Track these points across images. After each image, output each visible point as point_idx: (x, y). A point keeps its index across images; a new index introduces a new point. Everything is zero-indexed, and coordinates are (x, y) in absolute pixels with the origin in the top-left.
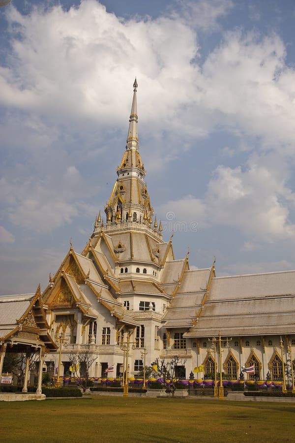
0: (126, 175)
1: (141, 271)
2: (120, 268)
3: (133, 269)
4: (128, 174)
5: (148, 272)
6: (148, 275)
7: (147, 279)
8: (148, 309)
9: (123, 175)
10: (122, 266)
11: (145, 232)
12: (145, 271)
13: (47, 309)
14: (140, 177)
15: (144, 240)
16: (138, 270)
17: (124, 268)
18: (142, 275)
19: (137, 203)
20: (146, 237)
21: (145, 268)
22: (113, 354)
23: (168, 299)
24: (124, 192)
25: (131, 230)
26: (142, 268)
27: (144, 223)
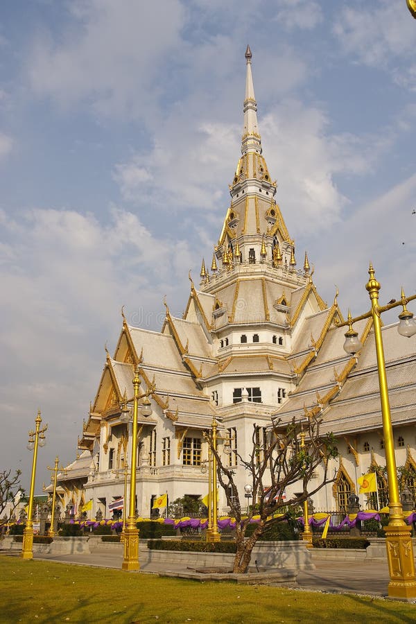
0: (240, 194)
1: (250, 340)
2: (219, 341)
3: (235, 338)
4: (243, 192)
5: (261, 340)
6: (262, 344)
7: (260, 351)
8: (240, 400)
9: (238, 196)
10: (221, 337)
11: (263, 276)
12: (256, 338)
13: (100, 418)
14: (264, 192)
15: (259, 289)
16: (244, 339)
17: (224, 339)
18: (250, 345)
19: (255, 232)
20: (264, 282)
21: (256, 333)
22: (171, 480)
23: (289, 379)
24: (235, 221)
25: (239, 278)
26: (250, 335)
27: (261, 263)
